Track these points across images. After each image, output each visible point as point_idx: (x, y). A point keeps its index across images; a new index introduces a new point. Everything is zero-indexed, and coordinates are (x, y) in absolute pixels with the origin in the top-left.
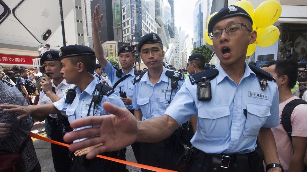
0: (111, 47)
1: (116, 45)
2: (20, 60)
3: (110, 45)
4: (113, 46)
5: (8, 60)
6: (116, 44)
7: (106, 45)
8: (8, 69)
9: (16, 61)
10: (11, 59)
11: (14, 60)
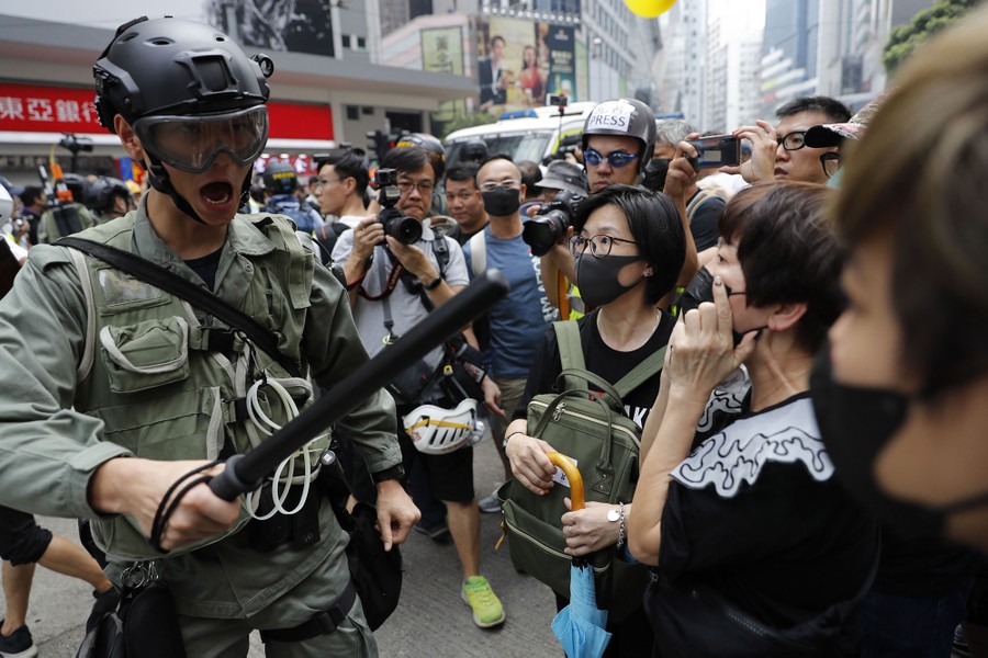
0: (442, 44)
1: (466, 36)
2: (81, 111)
3: (437, 34)
4: (453, 38)
5: (25, 112)
6: (466, 29)
7: (416, 39)
8: (27, 162)
9: (62, 117)
10: (40, 109)
11: (54, 114)
